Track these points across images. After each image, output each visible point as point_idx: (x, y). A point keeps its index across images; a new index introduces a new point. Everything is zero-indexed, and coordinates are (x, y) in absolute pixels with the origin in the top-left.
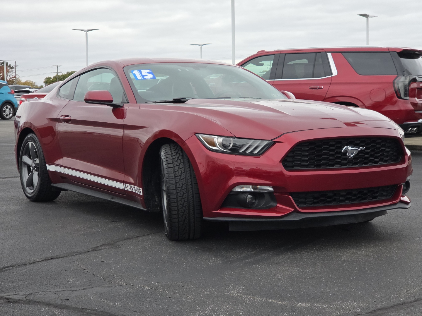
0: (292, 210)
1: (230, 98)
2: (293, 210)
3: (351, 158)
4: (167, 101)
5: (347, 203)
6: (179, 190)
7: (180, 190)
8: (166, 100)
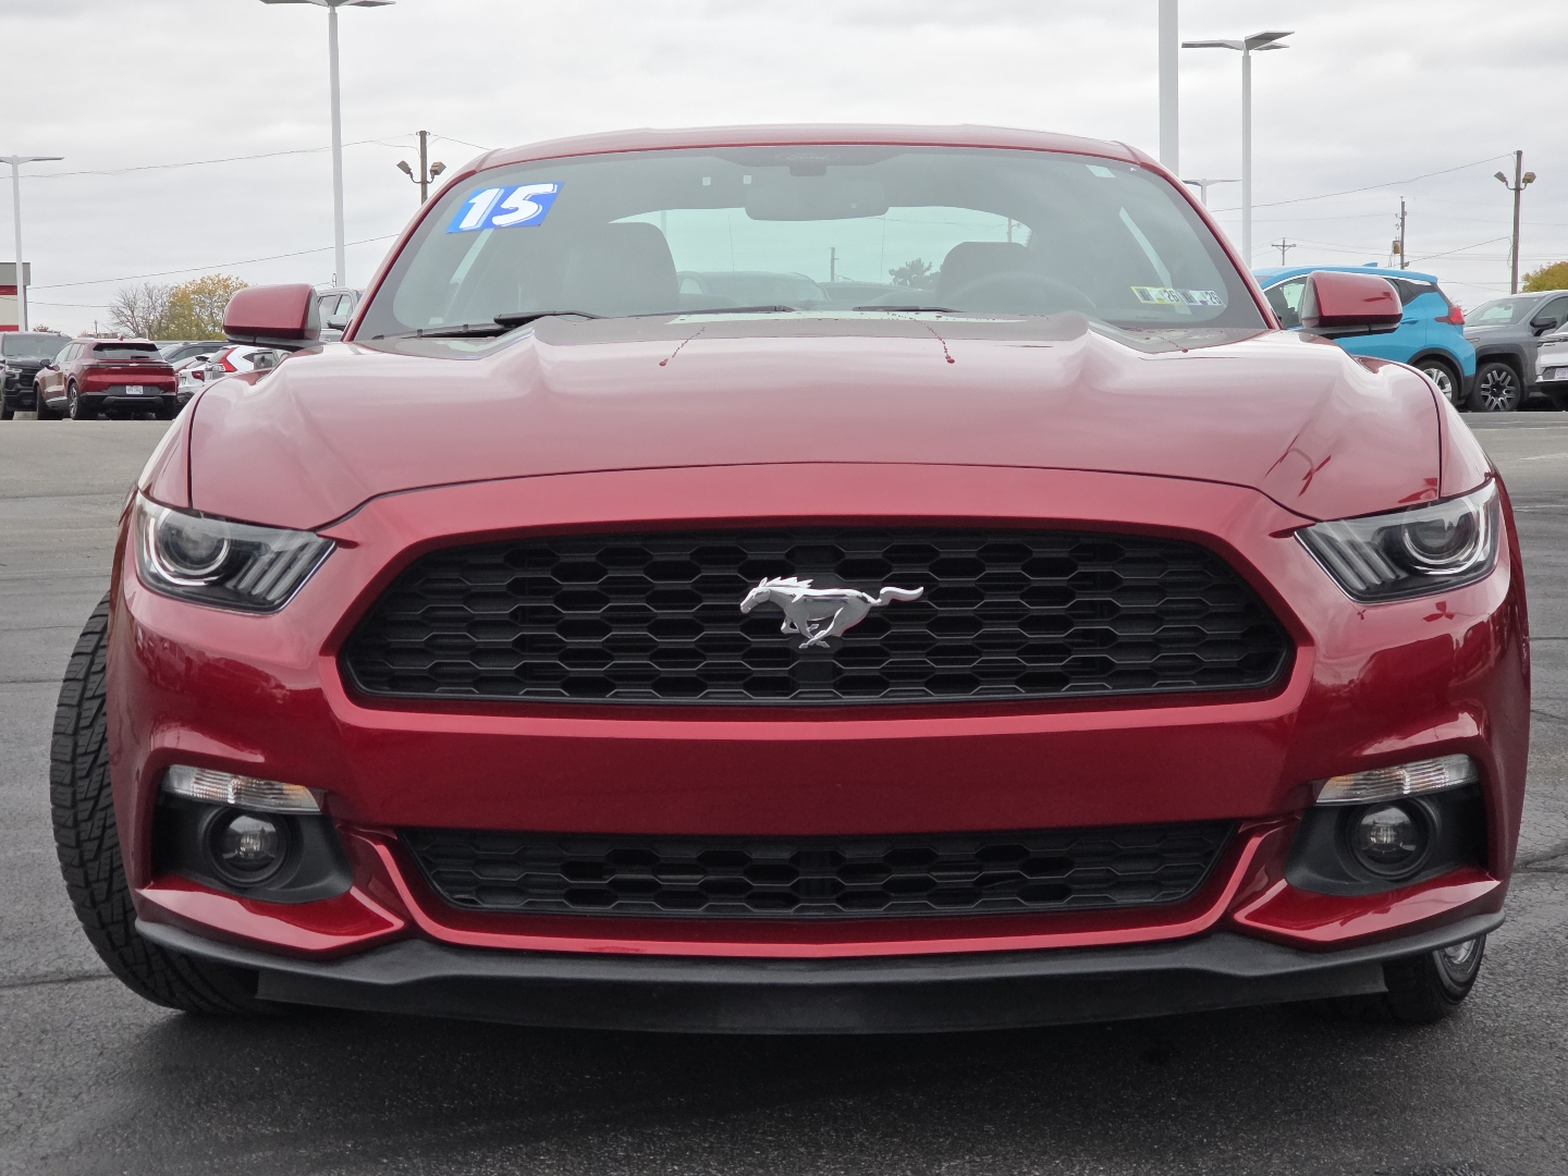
0: (390, 925)
1: (790, 310)
2: (398, 924)
3: (814, 647)
4: (470, 329)
5: (815, 911)
6: (83, 766)
7: (87, 766)
8: (466, 326)
